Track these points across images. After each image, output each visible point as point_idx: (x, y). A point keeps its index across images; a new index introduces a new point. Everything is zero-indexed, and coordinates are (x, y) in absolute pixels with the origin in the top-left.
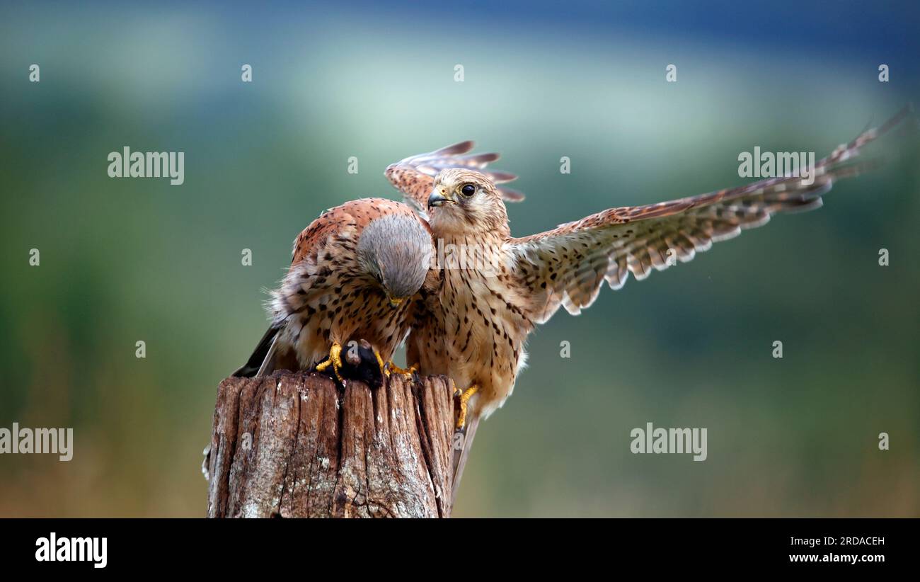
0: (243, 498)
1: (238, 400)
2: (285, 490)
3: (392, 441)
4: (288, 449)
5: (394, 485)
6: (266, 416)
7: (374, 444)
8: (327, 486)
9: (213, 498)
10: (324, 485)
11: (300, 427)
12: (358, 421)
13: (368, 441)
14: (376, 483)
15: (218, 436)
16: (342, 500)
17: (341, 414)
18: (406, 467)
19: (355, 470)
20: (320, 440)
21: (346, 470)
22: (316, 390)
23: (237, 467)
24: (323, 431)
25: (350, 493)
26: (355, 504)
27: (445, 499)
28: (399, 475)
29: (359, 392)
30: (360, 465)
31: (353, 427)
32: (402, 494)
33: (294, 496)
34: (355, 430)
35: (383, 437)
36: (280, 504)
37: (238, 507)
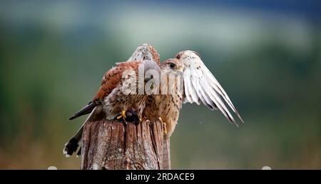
0: (92, 162)
1: (90, 129)
2: (107, 159)
3: (143, 142)
4: (107, 145)
5: (143, 158)
6: (100, 134)
7: (137, 143)
8: (121, 158)
9: (82, 162)
10: (120, 157)
11: (112, 138)
12: (131, 136)
13: (135, 143)
14: (137, 157)
15: (84, 141)
16: (126, 163)
17: (125, 134)
18: (147, 151)
19: (130, 152)
20: (118, 142)
21: (127, 152)
22: (117, 126)
23: (90, 151)
24: (119, 139)
25: (128, 160)
26: (130, 164)
27: (161, 162)
28: (145, 154)
29: (132, 126)
30: (132, 151)
31: (129, 138)
32: (146, 160)
33: (109, 161)
34: (130, 139)
35: (139, 141)
36: (105, 164)
37: (91, 165)
